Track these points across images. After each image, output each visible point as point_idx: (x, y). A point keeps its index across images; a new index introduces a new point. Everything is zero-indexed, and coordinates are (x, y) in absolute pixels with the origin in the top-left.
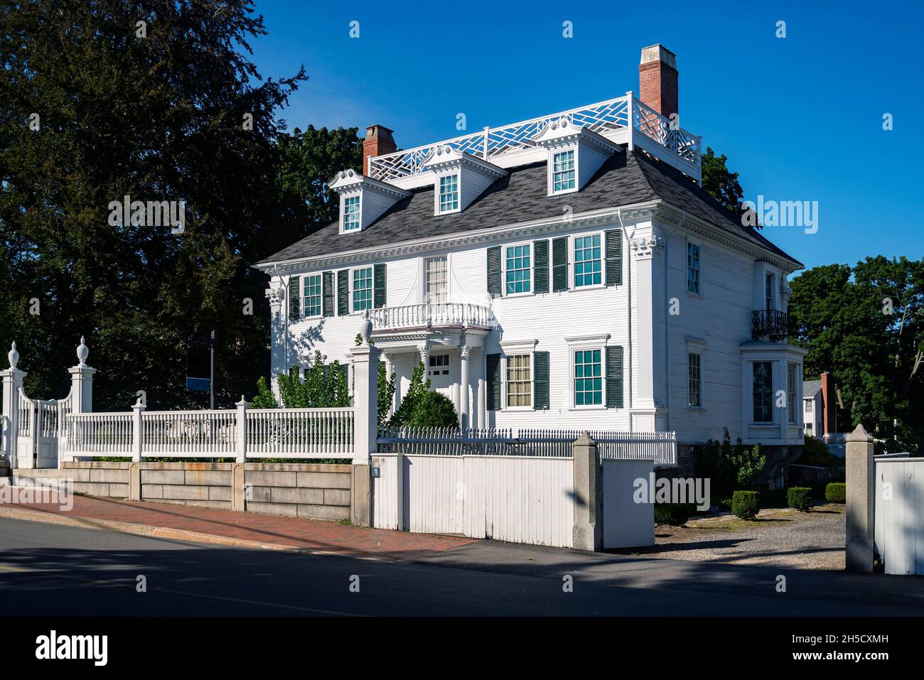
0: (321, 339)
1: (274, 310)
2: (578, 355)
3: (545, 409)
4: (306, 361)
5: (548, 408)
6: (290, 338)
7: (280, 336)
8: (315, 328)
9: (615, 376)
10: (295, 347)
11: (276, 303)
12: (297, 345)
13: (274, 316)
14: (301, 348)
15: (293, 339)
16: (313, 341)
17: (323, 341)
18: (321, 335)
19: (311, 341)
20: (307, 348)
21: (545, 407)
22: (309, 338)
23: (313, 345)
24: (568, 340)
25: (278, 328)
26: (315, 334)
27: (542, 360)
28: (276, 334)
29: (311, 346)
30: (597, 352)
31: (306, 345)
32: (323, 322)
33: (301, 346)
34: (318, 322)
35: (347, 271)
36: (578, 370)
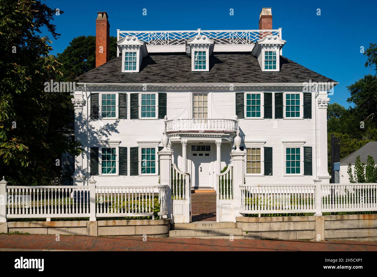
0: (116, 131)
1: (77, 111)
2: (288, 150)
3: (270, 175)
4: (105, 144)
5: (272, 175)
6: (91, 129)
7: (82, 128)
8: (112, 125)
9: (308, 161)
10: (95, 135)
11: (79, 107)
12: (97, 134)
13: (77, 115)
14: (100, 136)
15: (93, 130)
16: (110, 132)
17: (118, 133)
18: (116, 129)
19: (108, 132)
20: (105, 136)
21: (270, 174)
22: (106, 130)
23: (110, 134)
24: (283, 143)
25: (80, 122)
26: (112, 128)
27: (268, 151)
28: (79, 126)
29: (108, 135)
30: (298, 150)
31: (104, 134)
32: (118, 122)
33: (100, 134)
34: (114, 121)
35: (137, 94)
36: (288, 157)
